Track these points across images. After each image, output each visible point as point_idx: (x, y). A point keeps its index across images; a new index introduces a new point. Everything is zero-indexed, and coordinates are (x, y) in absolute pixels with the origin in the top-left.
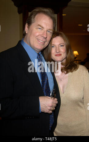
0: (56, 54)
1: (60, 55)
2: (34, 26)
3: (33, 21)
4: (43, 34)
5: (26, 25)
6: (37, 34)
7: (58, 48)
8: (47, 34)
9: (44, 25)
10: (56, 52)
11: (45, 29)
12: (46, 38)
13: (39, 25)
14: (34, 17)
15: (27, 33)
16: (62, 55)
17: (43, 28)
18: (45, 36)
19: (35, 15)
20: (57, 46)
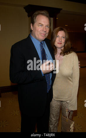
0: (59, 42)
1: (61, 43)
2: (36, 24)
3: (35, 21)
4: (43, 29)
5: (31, 25)
6: (40, 30)
7: (60, 39)
8: (46, 29)
9: (43, 23)
10: (59, 41)
11: (45, 26)
12: (46, 31)
13: (40, 24)
14: (36, 19)
15: (32, 30)
16: (62, 44)
17: (43, 25)
18: (45, 31)
19: (36, 17)
20: (60, 37)
